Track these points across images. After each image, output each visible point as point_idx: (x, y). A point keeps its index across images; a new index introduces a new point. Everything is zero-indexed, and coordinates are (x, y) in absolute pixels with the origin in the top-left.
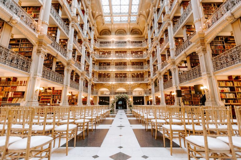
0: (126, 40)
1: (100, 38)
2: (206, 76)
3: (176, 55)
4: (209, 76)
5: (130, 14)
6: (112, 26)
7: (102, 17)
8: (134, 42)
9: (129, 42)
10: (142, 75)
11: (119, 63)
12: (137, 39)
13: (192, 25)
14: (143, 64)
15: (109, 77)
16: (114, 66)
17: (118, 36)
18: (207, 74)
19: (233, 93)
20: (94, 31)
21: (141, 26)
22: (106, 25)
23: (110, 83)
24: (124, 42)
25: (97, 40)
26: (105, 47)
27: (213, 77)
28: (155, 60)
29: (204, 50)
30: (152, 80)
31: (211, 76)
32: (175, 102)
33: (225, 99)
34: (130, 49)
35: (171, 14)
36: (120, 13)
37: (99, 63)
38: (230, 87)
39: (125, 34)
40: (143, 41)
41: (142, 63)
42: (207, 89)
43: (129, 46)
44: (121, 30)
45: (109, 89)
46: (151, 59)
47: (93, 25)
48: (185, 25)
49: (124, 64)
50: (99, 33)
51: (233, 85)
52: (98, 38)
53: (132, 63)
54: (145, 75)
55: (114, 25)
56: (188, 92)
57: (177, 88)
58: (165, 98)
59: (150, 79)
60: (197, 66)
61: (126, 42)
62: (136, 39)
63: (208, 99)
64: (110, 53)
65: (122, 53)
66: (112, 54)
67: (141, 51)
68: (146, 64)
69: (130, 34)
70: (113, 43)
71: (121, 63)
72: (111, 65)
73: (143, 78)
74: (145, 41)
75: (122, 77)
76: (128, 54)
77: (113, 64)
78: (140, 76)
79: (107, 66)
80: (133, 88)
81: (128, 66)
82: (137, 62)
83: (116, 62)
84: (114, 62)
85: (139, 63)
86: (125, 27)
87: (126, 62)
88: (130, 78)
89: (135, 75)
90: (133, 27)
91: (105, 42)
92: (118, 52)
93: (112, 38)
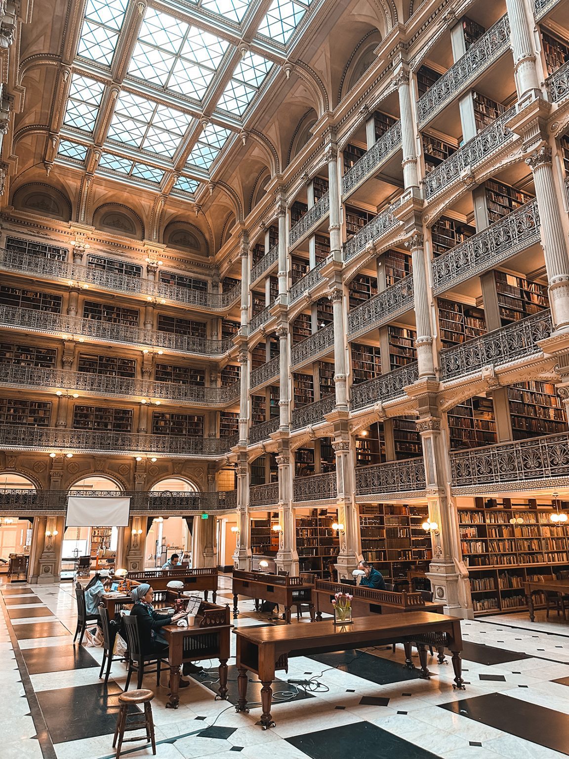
0: (144, 261)
1: (11, 219)
2: (437, 495)
3: (352, 403)
4: (442, 498)
5: (180, 166)
6: (82, 184)
7: (51, 137)
8: (173, 276)
9: (152, 270)
10: (197, 424)
11: (101, 358)
13: (403, 329)
14: (202, 378)
15: (41, 422)
16: (74, 369)
17: (105, 235)
18: (439, 490)
19: (483, 541)
21: (210, 221)
22: (57, 171)
24: (132, 268)
26: (37, 275)
27: (450, 501)
28: (266, 384)
29: (436, 427)
30: (245, 455)
31: (446, 497)
32: (341, 552)
33: (469, 556)
34: (154, 305)
36: (140, 149)
38: (477, 526)
39: (139, 233)
40: (209, 280)
41: (201, 372)
42: (438, 530)
43: (155, 295)
44: (123, 211)
46: (246, 372)
49: (120, 368)
50: (11, 195)
51: (484, 521)
53: (158, 366)
54: (206, 425)
55: (93, 182)
56: (375, 523)
57: (348, 507)
58: (297, 534)
60: (412, 459)
61: (139, 269)
62: (182, 266)
63: (438, 556)
64: (59, 304)
65: (118, 315)
66: (68, 312)
67: (198, 324)
68: (216, 381)
69: (161, 240)
70: (78, 261)
71: (109, 359)
72: (59, 364)
73: (199, 436)
74: (221, 285)
75: (109, 427)
76: (145, 324)
77: (71, 359)
78: (186, 426)
79: (37, 365)
80: (155, 479)
81: (139, 377)
82: (180, 368)
83: (82, 352)
84: (76, 353)
85: (186, 370)
86: (143, 202)
87: (132, 361)
88: (143, 433)
89: (166, 424)
90: (179, 213)
91: (35, 245)
92: (96, 305)
93: (78, 236)
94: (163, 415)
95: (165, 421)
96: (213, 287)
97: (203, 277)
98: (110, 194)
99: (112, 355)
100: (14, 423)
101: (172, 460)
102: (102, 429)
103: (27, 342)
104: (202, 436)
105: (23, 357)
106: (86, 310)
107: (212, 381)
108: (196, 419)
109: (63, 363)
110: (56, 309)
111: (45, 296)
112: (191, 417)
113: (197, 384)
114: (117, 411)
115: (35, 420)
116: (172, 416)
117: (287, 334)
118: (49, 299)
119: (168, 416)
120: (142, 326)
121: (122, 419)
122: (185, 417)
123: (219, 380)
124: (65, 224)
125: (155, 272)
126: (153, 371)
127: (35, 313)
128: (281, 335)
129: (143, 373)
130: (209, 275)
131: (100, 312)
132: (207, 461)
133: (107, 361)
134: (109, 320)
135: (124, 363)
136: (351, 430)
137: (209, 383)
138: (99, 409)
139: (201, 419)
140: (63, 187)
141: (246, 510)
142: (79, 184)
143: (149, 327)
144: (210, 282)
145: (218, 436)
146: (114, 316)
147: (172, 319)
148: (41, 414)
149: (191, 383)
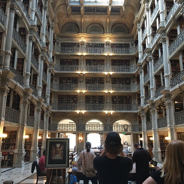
0: (105, 41)
1: (61, 37)
3: (171, 85)
9: (108, 44)
10: (129, 99)
11: (93, 78)
12: (121, 39)
14: (130, 81)
15: (75, 102)
16: (84, 83)
17: (91, 35)
20: (54, 29)
22: (72, 17)
23: (78, 112)
24: (101, 44)
25: (58, 41)
26: (69, 53)
28: (147, 81)
30: (143, 110)
35: (166, 27)
37: (60, 78)
39: (103, 32)
40: (130, 43)
41: (129, 79)
43: (108, 53)
44: (97, 25)
45: (75, 122)
46: (142, 77)
47: (53, 21)
48: (182, 50)
49: (99, 81)
50: (60, 29)
52: (58, 36)
53: (112, 79)
54: (132, 99)
55: (84, 18)
59: (139, 108)
61: (103, 44)
62: (119, 40)
64: (78, 62)
65: (97, 62)
66: (81, 64)
67: (127, 61)
68: (135, 82)
69: (110, 32)
70: (83, 46)
71: (95, 78)
72: (79, 82)
73: (130, 104)
74: (134, 44)
75: (97, 102)
76: (106, 64)
77: (82, 80)
78: (124, 100)
79: (72, 83)
80: (114, 120)
81: (106, 84)
82: (120, 78)
83: (86, 77)
84: (84, 77)
85: (123, 79)
86: (102, 20)
87: (103, 78)
88: (108, 104)
89: (117, 100)
90: (116, 20)
91: (69, 44)
92: (90, 60)
93: (82, 38)
94: (115, 96)
95: (116, 99)
96: (132, 45)
97: (127, 43)
98: (91, 20)
99: (96, 77)
100: (60, 103)
101: (120, 113)
102: (95, 103)
103: (69, 76)
104: (131, 104)
105: (68, 81)
106: (86, 62)
107: (133, 82)
108: (128, 97)
109: (80, 82)
110: (77, 64)
111: (73, 60)
112: (126, 97)
113: (128, 84)
114: (99, 96)
115: (73, 101)
116: (119, 96)
117: (151, 60)
118: (75, 61)
119: (117, 97)
120: (105, 65)
121: (101, 99)
122: (124, 97)
123: (136, 81)
124: (77, 34)
125: (109, 45)
126: (111, 81)
127: (70, 66)
128: (149, 60)
129: (107, 82)
130: (129, 41)
131: (91, 62)
132: (134, 113)
133: (95, 79)
134: (94, 64)
135: (101, 79)
136: (171, 97)
137: (132, 83)
138: (93, 96)
139: (130, 97)
140: (76, 22)
141: (145, 132)
142: (80, 20)
143: (108, 65)
144: (130, 44)
145: (137, 103)
146: (96, 63)
147: (116, 60)
148: (75, 99)
149: (125, 84)
